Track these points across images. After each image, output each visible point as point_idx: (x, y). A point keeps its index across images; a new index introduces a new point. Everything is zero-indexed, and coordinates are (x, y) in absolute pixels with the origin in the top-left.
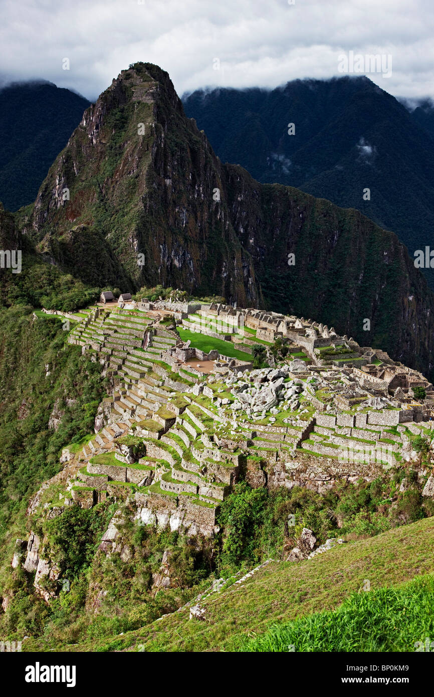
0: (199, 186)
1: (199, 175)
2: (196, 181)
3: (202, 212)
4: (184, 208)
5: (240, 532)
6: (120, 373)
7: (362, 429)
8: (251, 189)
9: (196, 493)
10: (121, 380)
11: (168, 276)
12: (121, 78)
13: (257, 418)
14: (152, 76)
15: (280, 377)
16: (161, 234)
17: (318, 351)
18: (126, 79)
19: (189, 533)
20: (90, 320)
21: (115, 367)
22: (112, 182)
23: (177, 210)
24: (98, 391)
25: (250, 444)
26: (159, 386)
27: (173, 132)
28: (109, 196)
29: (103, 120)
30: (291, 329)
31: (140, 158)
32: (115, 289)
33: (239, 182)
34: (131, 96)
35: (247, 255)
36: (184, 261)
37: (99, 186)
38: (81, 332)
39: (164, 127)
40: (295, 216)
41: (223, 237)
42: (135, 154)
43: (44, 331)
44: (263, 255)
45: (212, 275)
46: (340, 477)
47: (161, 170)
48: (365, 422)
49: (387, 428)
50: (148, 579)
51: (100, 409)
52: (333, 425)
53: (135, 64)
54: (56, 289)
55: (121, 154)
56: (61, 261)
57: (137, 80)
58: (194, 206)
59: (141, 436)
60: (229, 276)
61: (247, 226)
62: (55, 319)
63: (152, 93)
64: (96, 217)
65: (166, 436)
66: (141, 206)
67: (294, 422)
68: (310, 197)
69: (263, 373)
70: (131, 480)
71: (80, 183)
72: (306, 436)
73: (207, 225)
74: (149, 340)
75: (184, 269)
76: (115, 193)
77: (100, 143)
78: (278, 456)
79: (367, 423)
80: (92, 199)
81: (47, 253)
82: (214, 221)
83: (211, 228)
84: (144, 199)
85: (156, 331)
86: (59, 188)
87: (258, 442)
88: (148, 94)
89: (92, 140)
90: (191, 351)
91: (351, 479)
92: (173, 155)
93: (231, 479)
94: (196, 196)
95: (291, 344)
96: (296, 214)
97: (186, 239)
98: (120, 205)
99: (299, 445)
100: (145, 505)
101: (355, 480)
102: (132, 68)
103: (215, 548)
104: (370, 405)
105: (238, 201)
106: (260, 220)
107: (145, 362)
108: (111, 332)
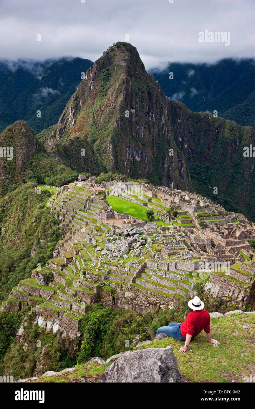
0: (152, 113)
1: (153, 107)
2: (150, 110)
3: (154, 128)
4: (143, 126)
5: (92, 337)
6: (70, 225)
7: (172, 272)
8: (187, 115)
9: (70, 309)
10: (70, 229)
11: (131, 166)
12: (108, 51)
13: (112, 261)
14: (126, 49)
15: (137, 234)
16: (127, 142)
17: (196, 214)
18: (111, 52)
19: (62, 335)
20: (59, 192)
21: (68, 221)
22: (100, 111)
23: (138, 127)
24: (57, 235)
25: (106, 278)
26: (89, 234)
27: (137, 82)
28: (99, 119)
29: (97, 75)
30: (182, 199)
31: (116, 97)
32: (88, 174)
33: (179, 111)
34: (114, 62)
35: (181, 154)
36: (142, 157)
37: (93, 114)
38: (54, 200)
39: (131, 79)
40: (213, 131)
41: (166, 143)
42: (114, 95)
43: (39, 198)
44: (193, 154)
45: (159, 166)
46: (155, 304)
47: (129, 104)
48: (174, 267)
49: (187, 273)
50: (32, 365)
51: (57, 247)
52: (156, 269)
53: (117, 43)
54: (55, 173)
55: (106, 95)
56: (62, 157)
57: (117, 52)
58: (149, 125)
59: (52, 268)
60: (169, 167)
61: (184, 137)
62: (46, 191)
63: (125, 59)
64: (90, 131)
65: (66, 269)
66: (115, 125)
67: (134, 265)
68: (223, 120)
69: (127, 230)
70: (43, 296)
71: (83, 112)
72: (139, 275)
73: (157, 136)
74: (88, 205)
75: (142, 162)
76: (102, 118)
77: (95, 89)
78: (122, 287)
79: (176, 268)
80: (89, 121)
81: (54, 152)
82: (161, 134)
83: (159, 138)
84: (117, 121)
85: (92, 200)
86: (71, 115)
87: (111, 277)
88: (123, 60)
89: (90, 87)
90: (111, 213)
91: (162, 306)
92: (136, 95)
93: (91, 301)
94: (150, 119)
95: (180, 209)
96: (213, 129)
97: (143, 145)
98: (104, 124)
99: (134, 281)
100: (41, 314)
101: (164, 307)
102: (115, 45)
103: (76, 346)
104: (182, 256)
105: (178, 122)
106: (192, 133)
107: (84, 219)
108: (67, 200)
